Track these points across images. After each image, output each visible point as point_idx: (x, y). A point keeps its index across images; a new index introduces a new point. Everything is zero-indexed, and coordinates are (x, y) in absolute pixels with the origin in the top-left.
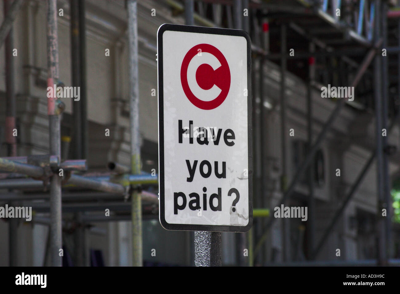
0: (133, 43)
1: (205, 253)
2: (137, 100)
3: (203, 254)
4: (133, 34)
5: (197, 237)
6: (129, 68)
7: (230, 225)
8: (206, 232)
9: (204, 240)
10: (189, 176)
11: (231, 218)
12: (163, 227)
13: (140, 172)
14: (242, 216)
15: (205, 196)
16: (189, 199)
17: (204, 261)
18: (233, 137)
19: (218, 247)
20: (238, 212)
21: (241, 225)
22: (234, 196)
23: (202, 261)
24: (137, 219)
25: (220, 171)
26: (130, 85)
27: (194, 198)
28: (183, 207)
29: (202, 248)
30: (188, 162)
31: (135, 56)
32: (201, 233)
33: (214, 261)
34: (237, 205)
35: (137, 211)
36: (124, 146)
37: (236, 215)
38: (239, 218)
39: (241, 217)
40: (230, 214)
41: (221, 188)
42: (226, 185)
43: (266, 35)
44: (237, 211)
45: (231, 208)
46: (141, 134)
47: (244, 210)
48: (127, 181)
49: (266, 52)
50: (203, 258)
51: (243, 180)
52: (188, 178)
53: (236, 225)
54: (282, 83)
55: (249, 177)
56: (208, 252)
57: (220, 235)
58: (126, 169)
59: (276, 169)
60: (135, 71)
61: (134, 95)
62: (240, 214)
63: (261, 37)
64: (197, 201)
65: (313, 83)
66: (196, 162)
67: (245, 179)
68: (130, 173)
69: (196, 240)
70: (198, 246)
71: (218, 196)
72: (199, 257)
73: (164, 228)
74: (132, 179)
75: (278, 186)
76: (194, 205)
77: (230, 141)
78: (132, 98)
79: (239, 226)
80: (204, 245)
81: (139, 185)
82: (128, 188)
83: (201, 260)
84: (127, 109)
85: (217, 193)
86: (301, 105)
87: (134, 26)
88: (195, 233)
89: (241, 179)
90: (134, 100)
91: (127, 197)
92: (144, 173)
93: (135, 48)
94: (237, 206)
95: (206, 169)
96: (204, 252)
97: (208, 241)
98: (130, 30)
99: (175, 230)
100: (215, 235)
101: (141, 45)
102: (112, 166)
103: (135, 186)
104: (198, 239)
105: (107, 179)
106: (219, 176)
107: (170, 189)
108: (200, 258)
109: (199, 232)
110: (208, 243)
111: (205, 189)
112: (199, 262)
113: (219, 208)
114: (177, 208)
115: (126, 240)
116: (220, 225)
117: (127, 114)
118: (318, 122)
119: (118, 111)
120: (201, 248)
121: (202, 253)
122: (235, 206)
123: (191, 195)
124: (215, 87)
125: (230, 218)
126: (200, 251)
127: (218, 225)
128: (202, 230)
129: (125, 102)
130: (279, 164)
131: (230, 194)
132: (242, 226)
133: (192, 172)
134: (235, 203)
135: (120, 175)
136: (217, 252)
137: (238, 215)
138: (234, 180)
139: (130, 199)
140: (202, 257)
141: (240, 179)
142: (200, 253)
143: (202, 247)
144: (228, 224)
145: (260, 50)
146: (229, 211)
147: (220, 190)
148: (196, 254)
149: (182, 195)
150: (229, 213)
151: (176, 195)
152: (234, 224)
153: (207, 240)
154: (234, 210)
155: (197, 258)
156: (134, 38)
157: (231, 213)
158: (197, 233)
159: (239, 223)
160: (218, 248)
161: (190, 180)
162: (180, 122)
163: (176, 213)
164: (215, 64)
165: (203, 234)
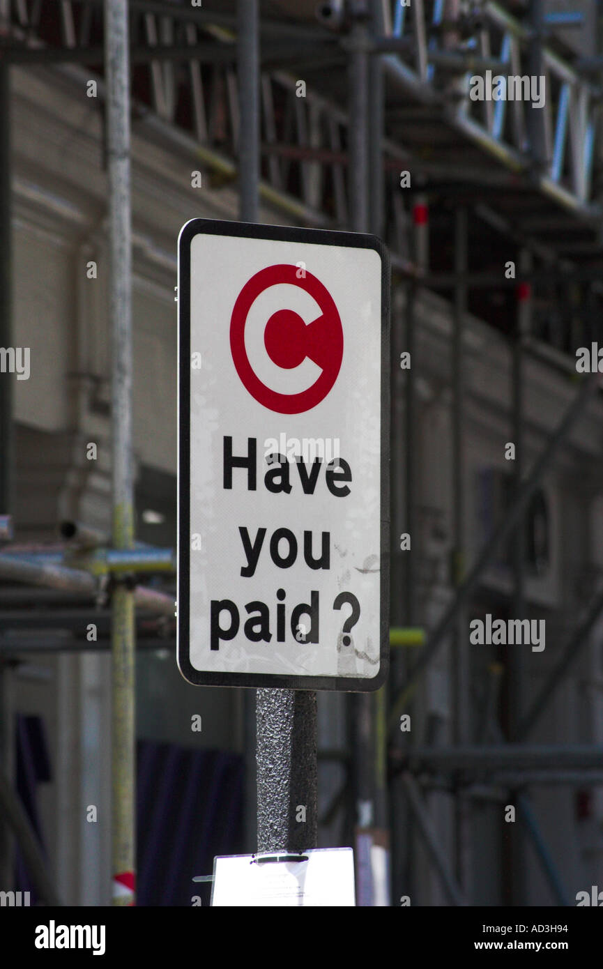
0: (121, 251)
1: (279, 738)
2: (128, 382)
3: (275, 741)
4: (121, 232)
5: (262, 701)
6: (109, 308)
7: (338, 676)
8: (282, 690)
9: (278, 709)
10: (246, 565)
11: (339, 659)
12: (185, 679)
13: (132, 544)
14: (364, 656)
15: (281, 609)
16: (244, 617)
17: (277, 756)
18: (347, 476)
19: (308, 725)
20: (356, 647)
21: (361, 675)
22: (347, 609)
23: (272, 757)
24: (125, 650)
25: (317, 554)
26: (112, 347)
27: (257, 614)
28: (230, 635)
29: (273, 727)
30: (244, 531)
31: (125, 280)
32: (271, 692)
33: (301, 758)
34: (354, 629)
35: (123, 633)
36: (97, 482)
37: (351, 653)
38: (357, 659)
39: (362, 658)
40: (336, 651)
41: (317, 592)
42: (328, 584)
43: (422, 232)
44: (353, 643)
45: (340, 637)
46: (136, 454)
47: (369, 641)
48: (102, 565)
49: (421, 271)
50: (276, 749)
51: (368, 575)
52: (243, 569)
53: (352, 675)
54: (455, 340)
55: (381, 567)
56: (287, 737)
57: (314, 698)
58: (99, 535)
59: (439, 535)
60: (124, 316)
61: (121, 368)
62: (361, 650)
63: (411, 236)
64: (264, 620)
65: (527, 340)
66: (262, 532)
67: (372, 571)
68: (110, 545)
69: (260, 707)
70: (264, 723)
71: (312, 609)
72: (266, 747)
73: (188, 681)
74: (115, 559)
75: (443, 572)
76: (257, 629)
77: (339, 484)
78: (117, 375)
79: (359, 677)
80: (277, 721)
81: (130, 573)
82: (104, 580)
83: (270, 754)
84: (104, 397)
85: (309, 603)
86: (499, 391)
87: (122, 214)
88: (258, 692)
89: (364, 571)
90: (121, 381)
91: (101, 600)
92: (141, 546)
93: (125, 262)
94: (354, 633)
95: (284, 548)
96: (277, 735)
97: (288, 710)
98: (115, 223)
99: (212, 685)
100: (303, 698)
101: (137, 253)
102: (69, 530)
103: (120, 576)
104: (265, 706)
105: (58, 559)
106: (313, 564)
107: (202, 593)
108: (268, 750)
109: (266, 691)
110: (288, 716)
111: (281, 594)
112: (267, 758)
113: (313, 637)
114: (218, 636)
115: (99, 693)
116: (314, 674)
117: (103, 409)
118: (538, 430)
119: (84, 401)
120: (271, 727)
121: (272, 738)
122: (349, 632)
123: (251, 607)
124: (307, 362)
125: (336, 662)
126: (268, 734)
127: (311, 675)
128: (274, 686)
129: (100, 381)
130: (446, 523)
131: (337, 605)
132: (364, 679)
133: (253, 554)
134: (348, 626)
135: (86, 550)
136: (306, 737)
137: (357, 653)
138: (348, 574)
139: (109, 604)
140: (274, 746)
141: (360, 571)
142: (268, 738)
143: (274, 725)
144: (333, 672)
145: (407, 266)
146: (336, 645)
147: (315, 595)
148: (260, 739)
149: (229, 605)
150: (336, 648)
151: (217, 607)
152: (347, 673)
153: (285, 708)
154: (347, 641)
155: (262, 749)
156: (123, 239)
157: (339, 649)
158: (263, 693)
159: (359, 672)
160: (310, 726)
161: (248, 572)
162: (228, 441)
163: (215, 646)
164: (310, 311)
165: (276, 695)
